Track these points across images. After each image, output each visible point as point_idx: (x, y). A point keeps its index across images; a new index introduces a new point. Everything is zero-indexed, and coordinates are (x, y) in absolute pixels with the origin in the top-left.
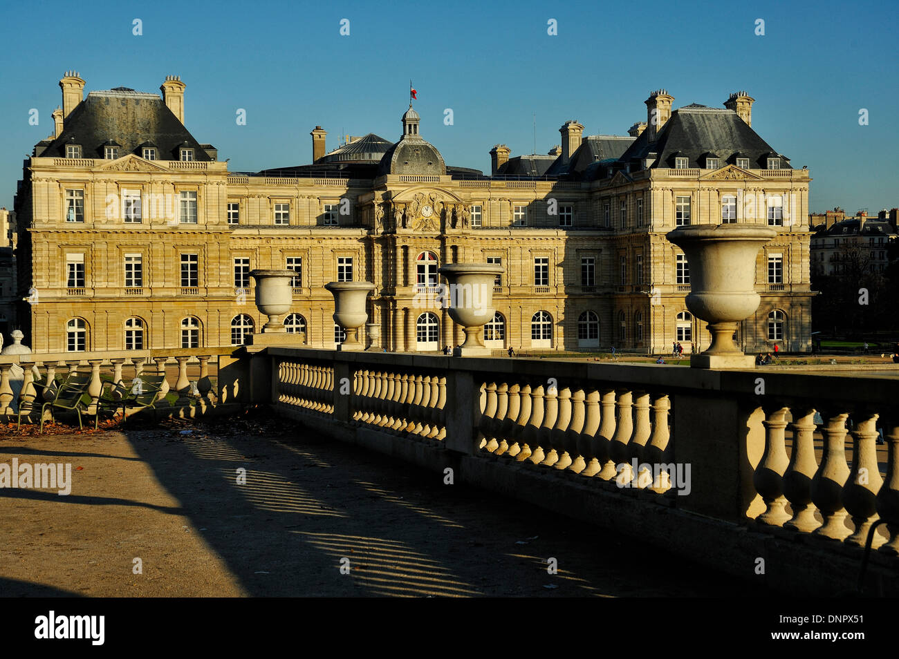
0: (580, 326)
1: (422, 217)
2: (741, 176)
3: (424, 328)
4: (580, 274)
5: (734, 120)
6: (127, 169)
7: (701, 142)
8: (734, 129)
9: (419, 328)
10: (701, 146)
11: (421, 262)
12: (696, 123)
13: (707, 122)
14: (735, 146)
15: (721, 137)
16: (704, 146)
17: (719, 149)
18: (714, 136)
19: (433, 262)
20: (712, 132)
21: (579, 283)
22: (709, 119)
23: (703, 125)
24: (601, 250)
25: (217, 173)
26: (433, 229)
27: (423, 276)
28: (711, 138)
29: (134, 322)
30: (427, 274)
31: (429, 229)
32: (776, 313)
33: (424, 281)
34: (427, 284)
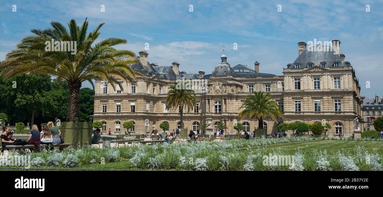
1: (216, 89)
2: (320, 69)
11: (216, 104)
18: (318, 56)
19: (220, 104)
26: (219, 93)
29: (118, 123)
30: (218, 108)
31: (218, 93)
32: (338, 123)
33: (217, 111)
34: (218, 112)
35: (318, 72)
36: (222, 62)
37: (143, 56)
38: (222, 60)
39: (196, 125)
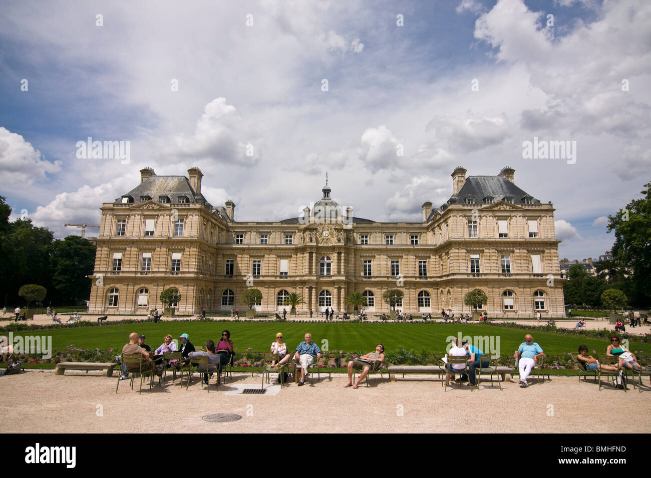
0: (419, 299)
2: (508, 207)
3: (323, 298)
4: (418, 269)
5: (503, 181)
6: (148, 208)
7: (484, 191)
8: (503, 185)
9: (320, 298)
10: (483, 193)
11: (322, 261)
12: (481, 183)
13: (487, 182)
14: (504, 193)
15: (495, 188)
16: (485, 193)
17: (495, 194)
18: (491, 188)
19: (329, 261)
20: (490, 186)
21: (418, 275)
22: (488, 180)
23: (484, 183)
24: (429, 257)
25: (194, 209)
26: (329, 243)
27: (324, 269)
28: (490, 189)
29: (144, 291)
30: (325, 268)
31: (327, 243)
32: (539, 292)
33: (323, 272)
34: (325, 273)
35: (505, 211)
36: (325, 196)
37: (195, 177)
38: (325, 193)
39: (283, 296)
